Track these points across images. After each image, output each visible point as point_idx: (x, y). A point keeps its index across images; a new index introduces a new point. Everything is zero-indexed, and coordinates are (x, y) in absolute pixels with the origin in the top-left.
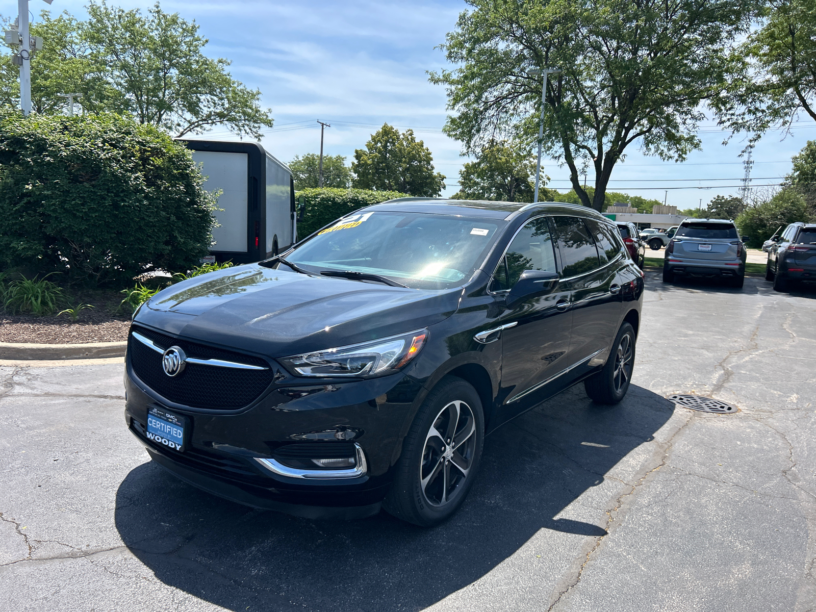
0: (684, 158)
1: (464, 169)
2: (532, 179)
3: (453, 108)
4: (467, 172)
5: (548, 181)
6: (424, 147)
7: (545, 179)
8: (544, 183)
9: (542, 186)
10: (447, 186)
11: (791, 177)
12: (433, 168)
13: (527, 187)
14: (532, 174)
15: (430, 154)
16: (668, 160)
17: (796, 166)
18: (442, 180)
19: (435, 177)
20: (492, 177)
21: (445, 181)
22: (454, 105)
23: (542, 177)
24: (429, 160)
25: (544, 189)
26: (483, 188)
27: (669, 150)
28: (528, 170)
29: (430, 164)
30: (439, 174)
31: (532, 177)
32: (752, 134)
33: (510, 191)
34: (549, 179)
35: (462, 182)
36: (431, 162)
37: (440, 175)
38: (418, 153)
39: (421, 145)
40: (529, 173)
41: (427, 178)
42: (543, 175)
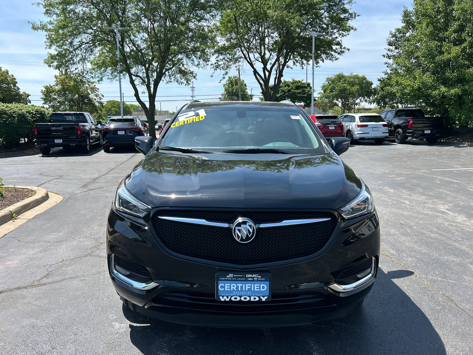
0: (189, 84)
1: (44, 89)
2: (92, 96)
3: (50, 48)
4: (47, 91)
5: (102, 97)
6: (10, 74)
7: (101, 96)
8: (100, 98)
9: (99, 100)
10: (31, 101)
11: (224, 94)
12: (19, 89)
13: (90, 101)
14: (92, 93)
15: (15, 79)
16: (181, 84)
17: (225, 89)
18: (28, 97)
19: (22, 95)
20: (64, 95)
21: (30, 98)
22: (50, 45)
23: (99, 95)
24: (15, 84)
25: (100, 102)
26: (59, 102)
27: (181, 79)
28: (89, 91)
29: (16, 86)
30: (24, 93)
31: (92, 94)
32: (223, 72)
33: (79, 104)
34: (103, 96)
35: (44, 98)
36: (17, 85)
37: (26, 94)
38: (6, 78)
39: (7, 72)
40: (90, 92)
41: (16, 96)
42: (99, 93)
